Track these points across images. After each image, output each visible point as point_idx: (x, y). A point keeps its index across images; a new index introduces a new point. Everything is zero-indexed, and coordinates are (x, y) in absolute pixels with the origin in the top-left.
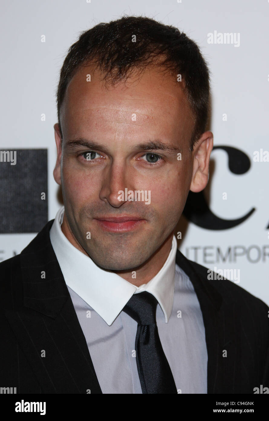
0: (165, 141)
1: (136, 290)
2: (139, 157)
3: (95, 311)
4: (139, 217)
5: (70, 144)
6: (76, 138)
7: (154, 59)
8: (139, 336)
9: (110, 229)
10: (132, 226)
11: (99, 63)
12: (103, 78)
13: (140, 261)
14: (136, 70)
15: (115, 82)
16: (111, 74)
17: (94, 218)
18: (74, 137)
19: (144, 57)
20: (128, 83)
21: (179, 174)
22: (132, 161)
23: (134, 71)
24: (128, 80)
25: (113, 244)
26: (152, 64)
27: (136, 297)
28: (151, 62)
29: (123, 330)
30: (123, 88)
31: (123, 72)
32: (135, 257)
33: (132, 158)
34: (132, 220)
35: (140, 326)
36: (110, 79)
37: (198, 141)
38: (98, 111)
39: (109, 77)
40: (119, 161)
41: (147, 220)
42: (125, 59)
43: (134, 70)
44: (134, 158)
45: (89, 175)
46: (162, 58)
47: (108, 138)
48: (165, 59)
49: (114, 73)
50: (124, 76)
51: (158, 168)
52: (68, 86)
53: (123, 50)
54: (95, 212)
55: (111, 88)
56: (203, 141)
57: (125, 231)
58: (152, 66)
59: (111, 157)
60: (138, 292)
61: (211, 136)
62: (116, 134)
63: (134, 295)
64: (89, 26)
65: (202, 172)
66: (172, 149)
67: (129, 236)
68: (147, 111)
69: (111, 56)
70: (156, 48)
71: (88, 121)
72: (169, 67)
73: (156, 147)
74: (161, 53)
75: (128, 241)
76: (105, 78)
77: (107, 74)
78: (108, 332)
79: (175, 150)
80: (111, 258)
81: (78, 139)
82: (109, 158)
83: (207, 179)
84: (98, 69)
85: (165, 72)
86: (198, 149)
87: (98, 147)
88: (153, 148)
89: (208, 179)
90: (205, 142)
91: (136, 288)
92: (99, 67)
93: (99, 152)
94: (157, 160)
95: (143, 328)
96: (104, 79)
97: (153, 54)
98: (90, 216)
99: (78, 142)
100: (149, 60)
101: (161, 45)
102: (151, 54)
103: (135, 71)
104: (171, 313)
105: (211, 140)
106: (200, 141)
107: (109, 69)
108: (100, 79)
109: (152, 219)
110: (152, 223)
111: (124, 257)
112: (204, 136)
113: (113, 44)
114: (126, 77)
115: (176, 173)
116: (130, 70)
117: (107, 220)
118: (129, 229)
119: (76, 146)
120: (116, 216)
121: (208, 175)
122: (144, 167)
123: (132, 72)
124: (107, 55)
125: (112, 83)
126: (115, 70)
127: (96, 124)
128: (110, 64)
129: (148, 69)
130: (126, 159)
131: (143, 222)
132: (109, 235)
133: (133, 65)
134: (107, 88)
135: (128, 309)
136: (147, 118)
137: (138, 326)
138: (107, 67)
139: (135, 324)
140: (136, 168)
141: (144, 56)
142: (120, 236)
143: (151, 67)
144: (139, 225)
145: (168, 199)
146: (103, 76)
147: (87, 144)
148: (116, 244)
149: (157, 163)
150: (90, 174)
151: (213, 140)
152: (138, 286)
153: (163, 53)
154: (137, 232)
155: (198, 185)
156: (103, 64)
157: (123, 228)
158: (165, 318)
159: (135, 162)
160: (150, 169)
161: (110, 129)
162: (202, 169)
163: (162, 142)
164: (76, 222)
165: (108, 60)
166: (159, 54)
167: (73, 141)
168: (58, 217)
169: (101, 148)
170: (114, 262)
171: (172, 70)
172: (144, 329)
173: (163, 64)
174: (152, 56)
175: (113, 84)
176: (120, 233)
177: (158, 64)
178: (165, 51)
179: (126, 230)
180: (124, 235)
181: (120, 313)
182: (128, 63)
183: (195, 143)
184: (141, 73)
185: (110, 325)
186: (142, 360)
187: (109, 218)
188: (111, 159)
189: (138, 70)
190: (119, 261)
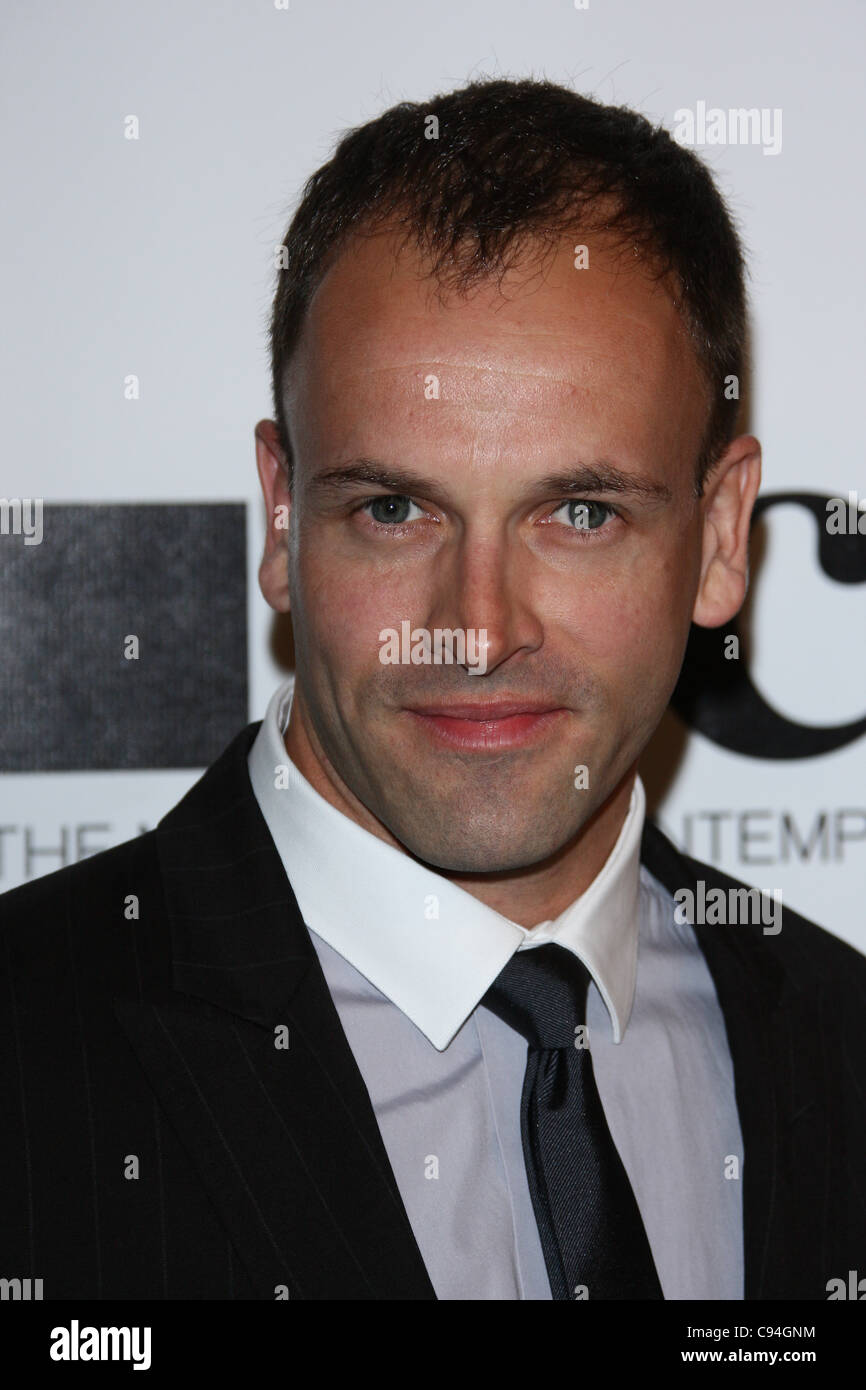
0: (628, 464)
1: (523, 940)
2: (545, 516)
3: (394, 1004)
4: (549, 701)
5: (327, 480)
6: (348, 458)
7: (586, 208)
8: (532, 1082)
9: (456, 741)
10: (528, 731)
11: (413, 225)
12: (430, 270)
13: (550, 840)
14: (531, 245)
15: (469, 281)
16: (455, 257)
17: (404, 709)
18: (339, 457)
19: (555, 204)
20: (509, 286)
21: (667, 566)
22: (522, 530)
23: (526, 248)
24: (509, 274)
25: (468, 789)
26: (579, 225)
27: (522, 960)
28: (578, 217)
29: (484, 1067)
30: (493, 301)
31: (491, 250)
32: (539, 828)
33: (523, 518)
34: (526, 713)
35: (537, 1053)
36: (451, 273)
37: (717, 467)
38: (416, 374)
39: (448, 268)
40: (485, 527)
41: (572, 710)
42: (496, 209)
43: (526, 245)
44: (531, 518)
45: (387, 576)
46: (609, 206)
47: (450, 458)
48: (618, 208)
49: (462, 253)
50: (497, 264)
51: (605, 546)
52: (313, 301)
53: (489, 183)
54: (408, 690)
55: (456, 302)
56: (732, 466)
57: (507, 746)
58: (580, 230)
59: (459, 518)
60: (528, 945)
61: (754, 452)
62: (475, 446)
63: (517, 955)
64: (368, 111)
65: (727, 563)
66: (648, 490)
67: (517, 763)
68: (569, 371)
69: (451, 202)
70: (588, 176)
71: (384, 405)
72: (633, 233)
73: (599, 485)
74: (604, 190)
75: (515, 779)
76: (435, 271)
77: (443, 259)
78: (438, 1071)
79: (658, 492)
80: (462, 831)
81: (354, 463)
82: (451, 520)
83: (744, 584)
84: (410, 245)
85: (622, 248)
86: (715, 492)
87: (417, 486)
88: (589, 488)
89: (747, 584)
90: (735, 467)
91: (523, 933)
92: (414, 238)
93: (418, 500)
94: (603, 520)
95: (546, 1055)
96: (433, 271)
97: (580, 194)
98: (390, 701)
99: (352, 474)
100: (569, 214)
101: (601, 167)
102: (575, 195)
103: (529, 248)
104: (632, 1012)
105: (755, 463)
106: (723, 465)
107: (448, 243)
108: (418, 274)
109: (589, 705)
110: (588, 716)
111: (505, 829)
112: (735, 451)
113: (454, 166)
114: (501, 268)
115: (660, 564)
116: (515, 243)
117: (448, 712)
118: (519, 739)
119: (348, 484)
120: (476, 702)
121: (747, 573)
122: (559, 545)
123: (521, 251)
124: (438, 201)
125: (459, 285)
126: (468, 245)
127: (411, 414)
128: (449, 228)
129: (566, 242)
130: (506, 520)
131: (561, 716)
132: (457, 761)
133: (523, 229)
134: (443, 302)
135: (497, 999)
136: (569, 393)
137: (530, 1051)
138: (442, 234)
139: (520, 1045)
140: (534, 548)
141: (553, 200)
142: (492, 762)
143: (577, 234)
144: (550, 725)
145: (637, 642)
146: (429, 264)
147: (382, 478)
148: (477, 789)
149: (602, 529)
150: (392, 571)
151: (760, 464)
152: (530, 927)
153: (612, 192)
154: (543, 750)
155: (717, 603)
156: (428, 228)
157: (498, 738)
158: (612, 1028)
159: (532, 532)
160: (579, 549)
161: (455, 430)
162: (727, 553)
163: (617, 467)
164: (343, 723)
165: (443, 214)
166: (597, 193)
167: (339, 469)
168: (273, 713)
169: (429, 490)
170: (473, 846)
171: (641, 243)
172: (549, 1062)
173: (613, 223)
174: (576, 200)
175: (462, 290)
176: (492, 755)
177: (596, 224)
178: (615, 186)
179: (509, 743)
180: (503, 761)
181: (472, 1013)
182: (507, 222)
183: (709, 471)
184: (546, 254)
185: (441, 1048)
186: (544, 1158)
187: (456, 707)
188: (459, 522)
189: (537, 245)
190: (488, 843)
